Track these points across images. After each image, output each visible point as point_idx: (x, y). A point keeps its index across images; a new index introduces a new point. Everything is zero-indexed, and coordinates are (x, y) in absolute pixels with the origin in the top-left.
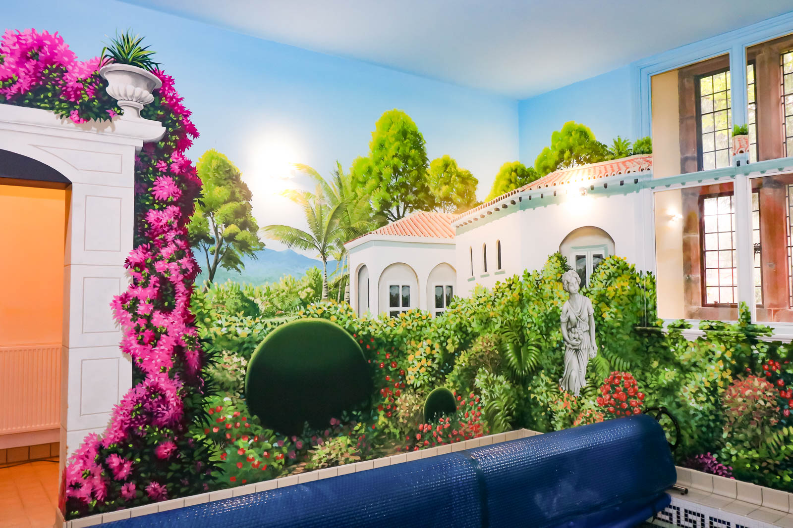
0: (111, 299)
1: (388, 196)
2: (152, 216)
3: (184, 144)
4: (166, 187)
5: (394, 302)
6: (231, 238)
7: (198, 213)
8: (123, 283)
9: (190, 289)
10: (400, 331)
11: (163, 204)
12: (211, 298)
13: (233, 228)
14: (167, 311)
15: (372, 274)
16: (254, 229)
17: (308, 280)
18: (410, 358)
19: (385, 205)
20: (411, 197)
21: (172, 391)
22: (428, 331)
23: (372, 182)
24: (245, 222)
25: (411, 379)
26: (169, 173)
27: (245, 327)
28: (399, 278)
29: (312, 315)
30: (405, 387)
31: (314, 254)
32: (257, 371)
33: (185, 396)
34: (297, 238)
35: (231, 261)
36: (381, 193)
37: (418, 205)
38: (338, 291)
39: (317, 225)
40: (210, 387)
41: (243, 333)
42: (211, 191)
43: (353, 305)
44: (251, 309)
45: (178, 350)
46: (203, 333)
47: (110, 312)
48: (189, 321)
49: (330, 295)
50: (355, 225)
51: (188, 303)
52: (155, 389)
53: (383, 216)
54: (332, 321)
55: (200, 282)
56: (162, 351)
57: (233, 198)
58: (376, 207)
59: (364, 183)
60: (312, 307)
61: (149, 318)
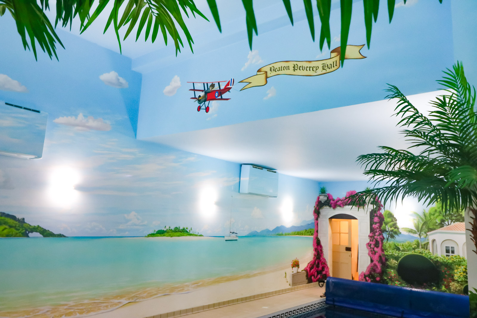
0: (366, 244)
1: (444, 218)
2: (374, 226)
3: (380, 209)
4: (376, 219)
5: (447, 251)
6: (392, 231)
7: (384, 225)
8: (368, 240)
9: (382, 243)
10: (450, 261)
11: (376, 223)
12: (387, 245)
13: (393, 228)
14: (377, 247)
15: (438, 242)
16: (398, 229)
17: (415, 243)
18: (456, 271)
19: (443, 221)
20: (454, 218)
21: (379, 266)
22: (464, 263)
23: (437, 214)
24: (395, 226)
25: (456, 277)
26: (377, 216)
27: (396, 253)
28: (450, 245)
29: (418, 252)
30: (454, 280)
31: (417, 236)
32: (400, 265)
33: (382, 267)
34: (411, 231)
35: (392, 237)
36: (441, 217)
37: (458, 220)
38: (426, 246)
39: (417, 228)
40: (388, 267)
41: (396, 255)
42: (387, 220)
43: (431, 251)
44: (398, 249)
45: (380, 256)
46: (386, 253)
47: (366, 246)
48: (383, 250)
49: (422, 248)
50: (431, 227)
51: (382, 246)
52: (375, 265)
53: (442, 225)
54: (424, 255)
55: (385, 241)
56: (377, 256)
57: (392, 221)
58: (438, 221)
59: (434, 215)
60: (416, 250)
61: (373, 249)
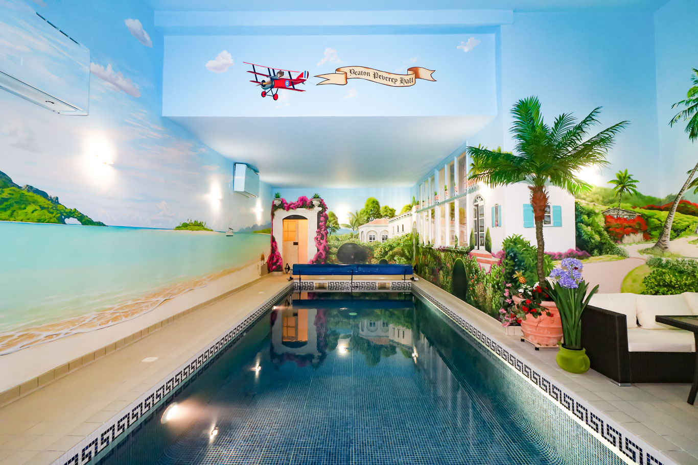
1: (369, 216)
2: (320, 224)
3: (325, 211)
4: (322, 219)
5: (371, 239)
6: (334, 227)
7: (328, 223)
8: (315, 235)
9: (327, 236)
10: (372, 245)
11: (322, 221)
12: (330, 238)
13: (334, 225)
14: (323, 240)
15: (365, 233)
16: (338, 225)
17: (350, 234)
18: (375, 251)
19: (368, 218)
20: (375, 216)
21: (324, 254)
22: (380, 245)
23: (365, 213)
24: (336, 223)
25: (375, 256)
26: (323, 216)
27: (336, 243)
28: (372, 234)
29: (351, 241)
30: (373, 258)
31: (351, 229)
32: (339, 252)
33: (326, 254)
34: (347, 226)
35: (334, 231)
36: (368, 216)
37: (378, 217)
38: (357, 237)
39: (352, 223)
40: (331, 253)
41: (336, 244)
42: (330, 218)
43: (360, 239)
44: (338, 240)
45: (325, 246)
46: (329, 243)
47: (313, 239)
48: (327, 242)
49: (355, 237)
50: (361, 223)
51: (326, 238)
52: (321, 253)
53: (368, 221)
54: (355, 243)
55: (328, 235)
56: (322, 246)
57: (334, 219)
58: (366, 219)
59: (363, 214)
61: (320, 241)
